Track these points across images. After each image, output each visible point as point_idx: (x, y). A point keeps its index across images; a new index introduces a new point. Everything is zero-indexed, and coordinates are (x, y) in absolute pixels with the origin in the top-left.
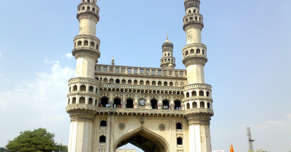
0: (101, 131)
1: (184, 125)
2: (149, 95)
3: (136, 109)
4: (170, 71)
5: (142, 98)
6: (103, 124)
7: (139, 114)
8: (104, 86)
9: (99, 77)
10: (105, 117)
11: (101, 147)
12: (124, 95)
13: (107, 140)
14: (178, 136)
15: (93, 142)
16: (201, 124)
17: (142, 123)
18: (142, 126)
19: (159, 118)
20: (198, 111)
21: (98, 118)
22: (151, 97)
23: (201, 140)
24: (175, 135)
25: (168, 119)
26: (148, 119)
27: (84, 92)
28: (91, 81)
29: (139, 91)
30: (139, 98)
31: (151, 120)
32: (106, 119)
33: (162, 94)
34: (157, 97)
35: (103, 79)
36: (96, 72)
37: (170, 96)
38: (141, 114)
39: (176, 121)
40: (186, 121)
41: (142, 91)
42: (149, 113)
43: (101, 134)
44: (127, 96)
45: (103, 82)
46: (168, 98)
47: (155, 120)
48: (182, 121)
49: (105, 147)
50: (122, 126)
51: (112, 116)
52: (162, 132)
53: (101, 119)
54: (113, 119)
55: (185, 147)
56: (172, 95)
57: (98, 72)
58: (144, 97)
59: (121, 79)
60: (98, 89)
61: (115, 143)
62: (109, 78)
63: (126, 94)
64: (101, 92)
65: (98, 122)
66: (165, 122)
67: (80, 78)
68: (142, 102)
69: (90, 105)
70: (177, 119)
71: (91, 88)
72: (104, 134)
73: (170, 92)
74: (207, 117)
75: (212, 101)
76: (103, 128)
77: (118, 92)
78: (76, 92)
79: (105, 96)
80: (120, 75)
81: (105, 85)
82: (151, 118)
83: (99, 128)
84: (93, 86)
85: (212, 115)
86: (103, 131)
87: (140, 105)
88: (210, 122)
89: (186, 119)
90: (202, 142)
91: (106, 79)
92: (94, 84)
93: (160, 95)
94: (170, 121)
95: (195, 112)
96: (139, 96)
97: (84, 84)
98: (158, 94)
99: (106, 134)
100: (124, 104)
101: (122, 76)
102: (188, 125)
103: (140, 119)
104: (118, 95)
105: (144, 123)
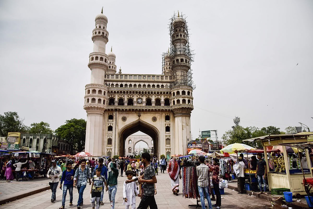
0: (109, 122)
1: (171, 117)
2: (145, 95)
3: (136, 106)
4: (162, 76)
5: (140, 97)
6: (111, 117)
7: (136, 110)
8: (114, 90)
9: (108, 83)
10: (112, 113)
11: (109, 134)
12: (126, 96)
13: (114, 129)
14: (167, 125)
15: (103, 130)
16: (182, 116)
17: (139, 116)
18: (139, 118)
19: (152, 112)
20: (181, 107)
21: (107, 113)
22: (147, 97)
23: (183, 128)
24: (164, 125)
25: (159, 113)
26: (144, 113)
27: (94, 94)
28: (100, 86)
29: (137, 92)
30: (137, 98)
31: (146, 114)
32: (113, 114)
33: (155, 95)
34: (151, 97)
35: (110, 85)
36: (105, 79)
37: (161, 96)
38: (138, 109)
39: (166, 115)
40: (173, 114)
41: (140, 92)
42: (144, 108)
43: (109, 125)
44: (128, 96)
45: (110, 86)
46: (159, 97)
47: (150, 114)
48: (170, 114)
49: (112, 134)
50: (124, 119)
51: (117, 112)
52: (154, 123)
53: (109, 114)
54: (118, 114)
55: (172, 134)
56: (163, 95)
57: (106, 79)
58: (141, 97)
59: (124, 84)
60: (106, 92)
61: (119, 131)
62: (115, 83)
63: (127, 95)
64: (109, 94)
65: (107, 116)
66: (157, 116)
67: (92, 84)
68: (140, 101)
69: (99, 104)
70: (166, 112)
71: (100, 92)
72: (111, 125)
73: (161, 93)
74: (187, 110)
75: (192, 99)
76: (110, 121)
77: (121, 94)
78: (89, 95)
79: (112, 97)
80: (123, 81)
81: (111, 89)
82: (146, 112)
83: (108, 121)
84: (101, 90)
85: (192, 109)
86: (110, 122)
87: (138, 103)
88: (190, 115)
89: (173, 113)
90: (183, 129)
91: (113, 85)
92: (102, 89)
93: (153, 95)
94: (161, 115)
95: (178, 107)
96: (137, 97)
97: (95, 89)
98: (152, 95)
99: (112, 125)
100: (126, 103)
101: (125, 81)
102: (174, 117)
103: (137, 113)
104: (121, 96)
105: (141, 116)
